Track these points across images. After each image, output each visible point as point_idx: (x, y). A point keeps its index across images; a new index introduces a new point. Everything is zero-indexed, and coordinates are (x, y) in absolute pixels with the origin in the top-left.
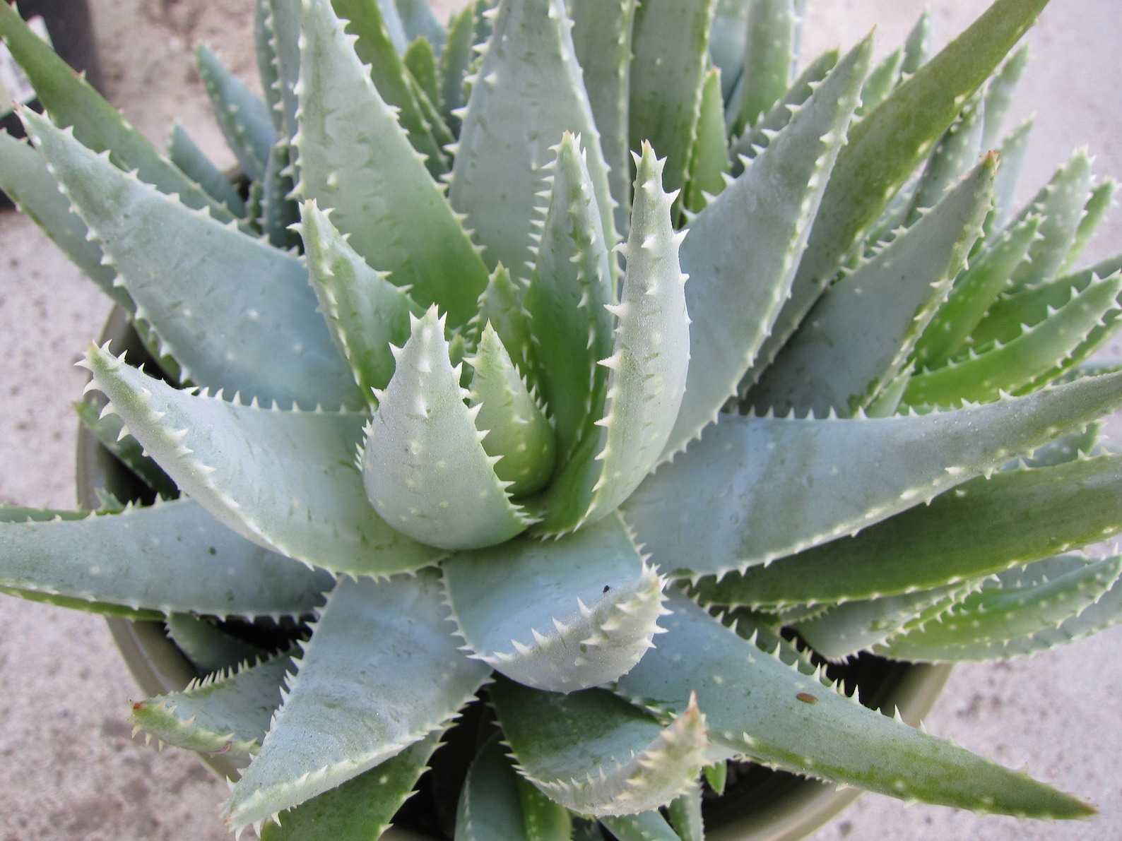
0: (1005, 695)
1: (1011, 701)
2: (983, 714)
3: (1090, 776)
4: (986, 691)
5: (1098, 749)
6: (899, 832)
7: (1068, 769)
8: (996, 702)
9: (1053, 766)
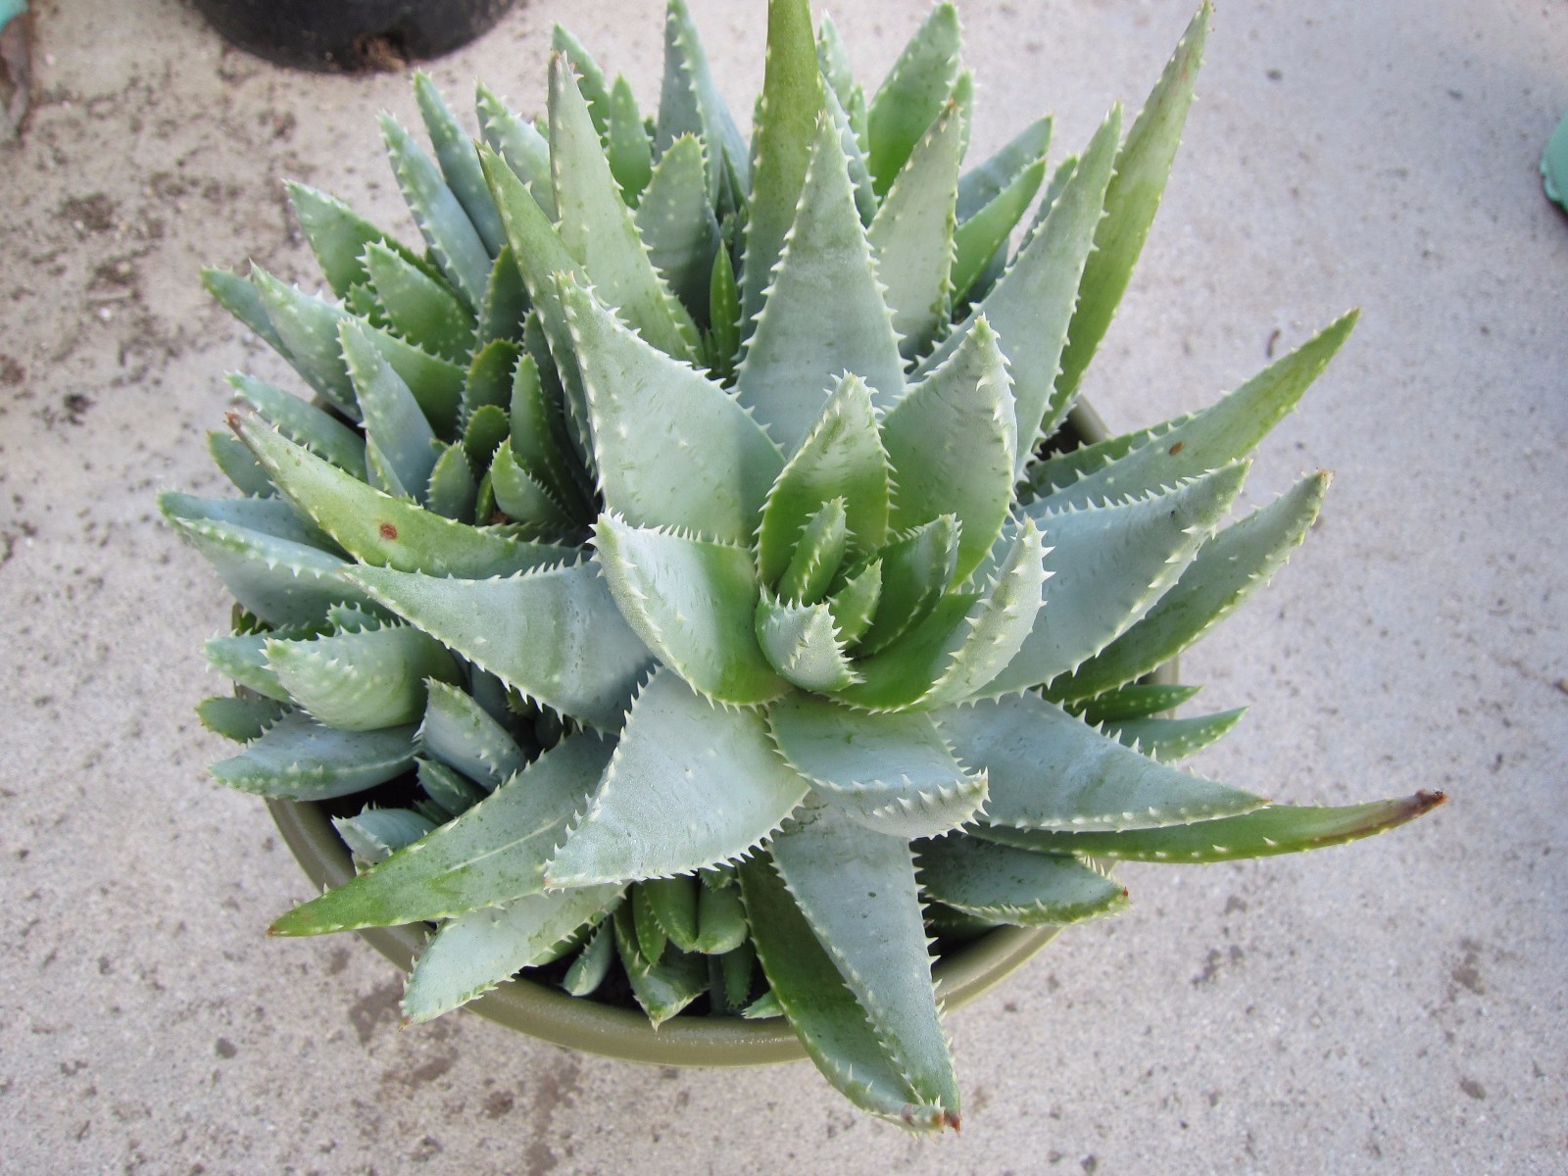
0: (1244, 945)
1: (1253, 948)
2: (1222, 974)
3: (1358, 1013)
4: (1221, 945)
5: (1363, 977)
6: (1153, 1150)
7: (1332, 1012)
8: (1236, 953)
9: (1316, 1013)
